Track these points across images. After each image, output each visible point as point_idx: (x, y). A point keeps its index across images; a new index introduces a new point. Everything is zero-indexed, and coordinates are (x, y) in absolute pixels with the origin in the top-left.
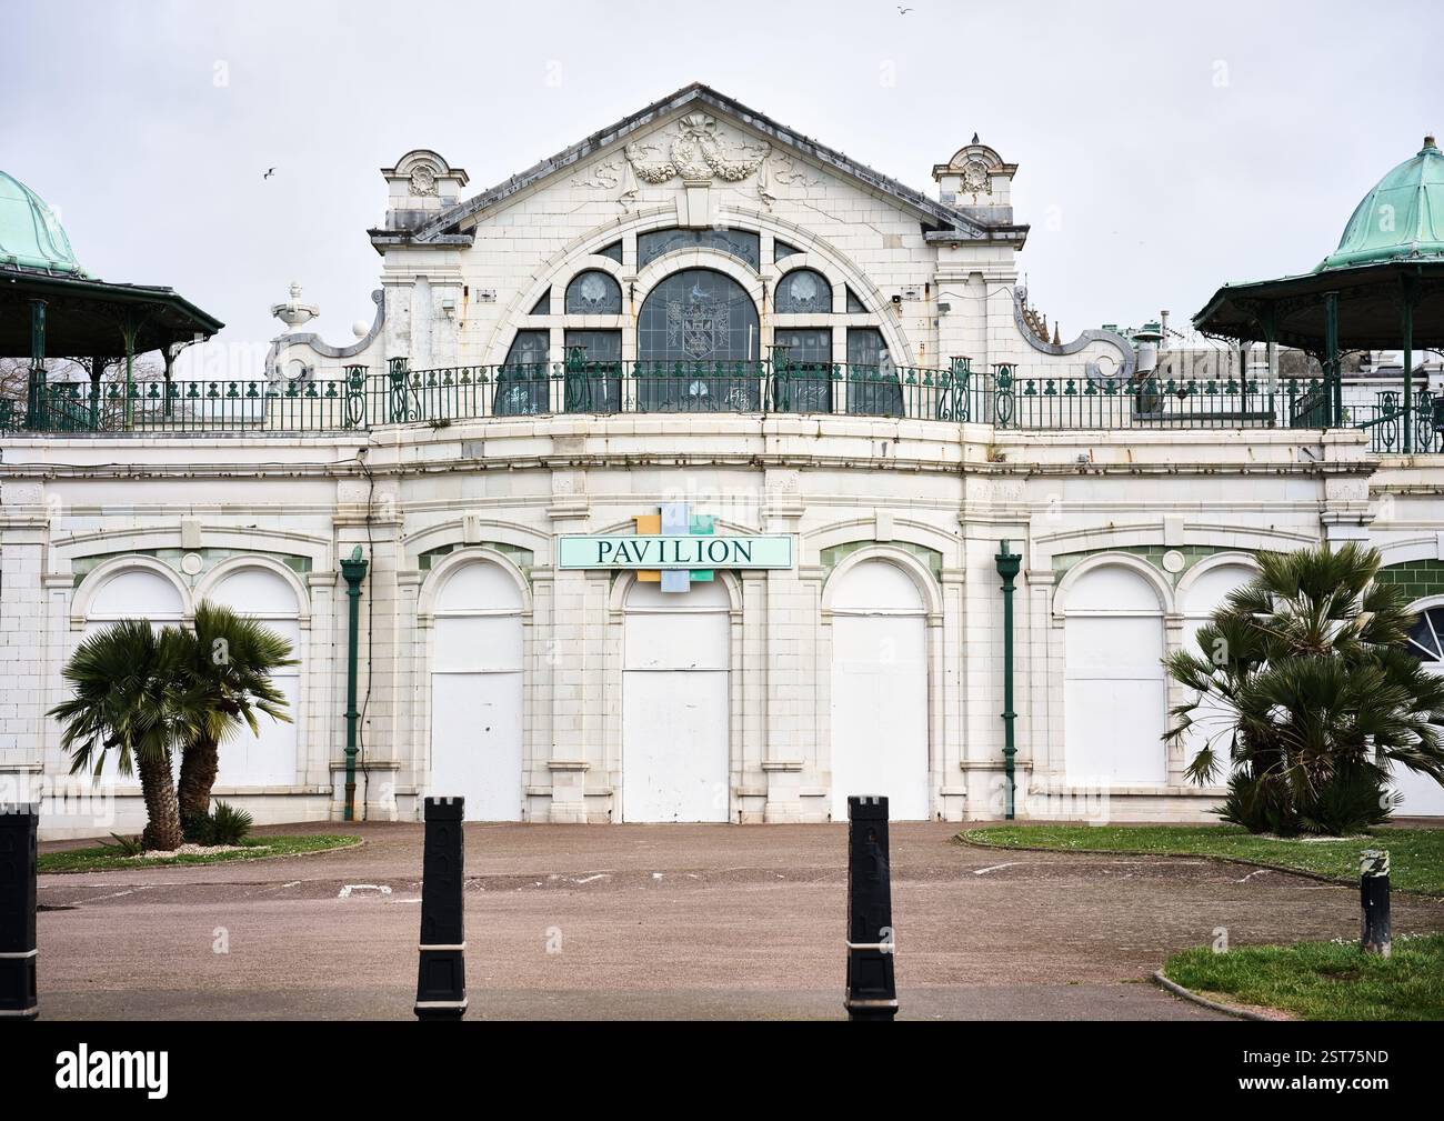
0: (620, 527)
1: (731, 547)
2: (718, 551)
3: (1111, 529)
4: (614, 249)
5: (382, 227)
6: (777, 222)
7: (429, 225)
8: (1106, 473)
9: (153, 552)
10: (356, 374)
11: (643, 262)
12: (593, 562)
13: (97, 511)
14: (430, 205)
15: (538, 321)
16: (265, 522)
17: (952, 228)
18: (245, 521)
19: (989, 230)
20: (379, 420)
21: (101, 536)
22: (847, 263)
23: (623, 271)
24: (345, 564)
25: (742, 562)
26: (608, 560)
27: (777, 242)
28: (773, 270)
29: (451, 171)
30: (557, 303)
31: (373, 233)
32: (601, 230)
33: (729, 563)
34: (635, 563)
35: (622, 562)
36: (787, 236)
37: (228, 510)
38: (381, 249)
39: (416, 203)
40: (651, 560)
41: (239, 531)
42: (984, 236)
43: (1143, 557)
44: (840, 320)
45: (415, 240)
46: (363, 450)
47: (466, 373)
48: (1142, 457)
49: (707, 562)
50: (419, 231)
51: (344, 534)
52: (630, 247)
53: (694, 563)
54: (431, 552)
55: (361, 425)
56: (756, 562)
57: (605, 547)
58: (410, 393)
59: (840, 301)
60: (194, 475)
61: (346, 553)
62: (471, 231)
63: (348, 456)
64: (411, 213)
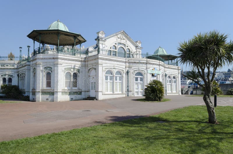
0: (152, 69)
3: (170, 73)
4: (116, 44)
6: (127, 44)
8: (170, 68)
9: (111, 68)
13: (107, 63)
15: (110, 49)
17: (138, 47)
21: (107, 66)
23: (116, 46)
26: (151, 73)
28: (127, 48)
30: (112, 48)
32: (115, 42)
36: (128, 46)
37: (117, 65)
41: (118, 67)
43: (171, 75)
49: (157, 73)
51: (126, 68)
52: (117, 44)
60: (115, 61)
64: (101, 37)
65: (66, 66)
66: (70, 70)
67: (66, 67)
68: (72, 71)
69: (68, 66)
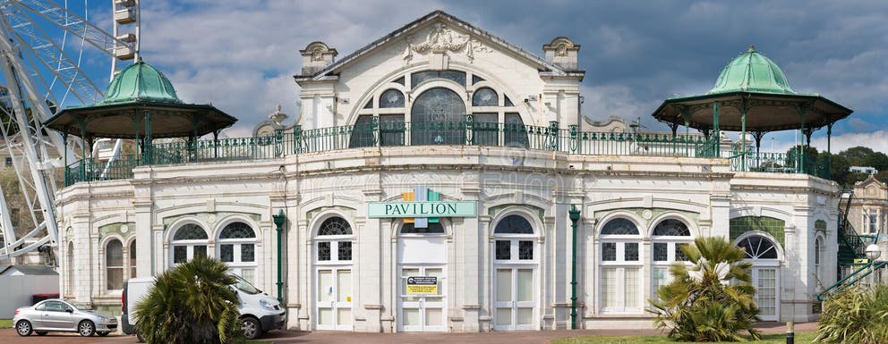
0: (396, 198)
1: (447, 206)
2: (441, 209)
3: (620, 200)
4: (401, 80)
5: (300, 74)
6: (474, 67)
7: (320, 73)
8: (618, 175)
9: (195, 214)
10: (280, 133)
11: (413, 85)
12: (383, 214)
13: (173, 197)
14: (321, 64)
15: (368, 111)
16: (242, 200)
17: (551, 71)
18: (233, 199)
19: (567, 72)
20: (290, 153)
21: (174, 208)
22: (505, 85)
23: (405, 89)
24: (275, 217)
25: (452, 214)
26: (390, 214)
27: (473, 76)
28: (472, 88)
29: (329, 50)
30: (376, 103)
31: (296, 77)
32: (395, 72)
33: (446, 214)
34: (403, 215)
35: (396, 215)
36: (478, 74)
37: (225, 195)
38: (300, 84)
39: (315, 64)
40: (410, 213)
41: (230, 204)
42: (565, 75)
43: (634, 212)
44: (501, 110)
45: (314, 79)
46: (282, 166)
47: (326, 130)
48: (634, 168)
49: (436, 214)
50: (316, 75)
51: (275, 204)
52: (408, 79)
53: (430, 215)
54: (312, 211)
55: (282, 156)
56: (458, 214)
57: (389, 207)
58: (303, 141)
59: (501, 102)
60: (211, 180)
61: (276, 213)
62: (338, 75)
63: (276, 170)
64: (312, 69)
65: (103, 218)
66: (118, 231)
67: (103, 223)
68: (123, 235)
69: (109, 217)
